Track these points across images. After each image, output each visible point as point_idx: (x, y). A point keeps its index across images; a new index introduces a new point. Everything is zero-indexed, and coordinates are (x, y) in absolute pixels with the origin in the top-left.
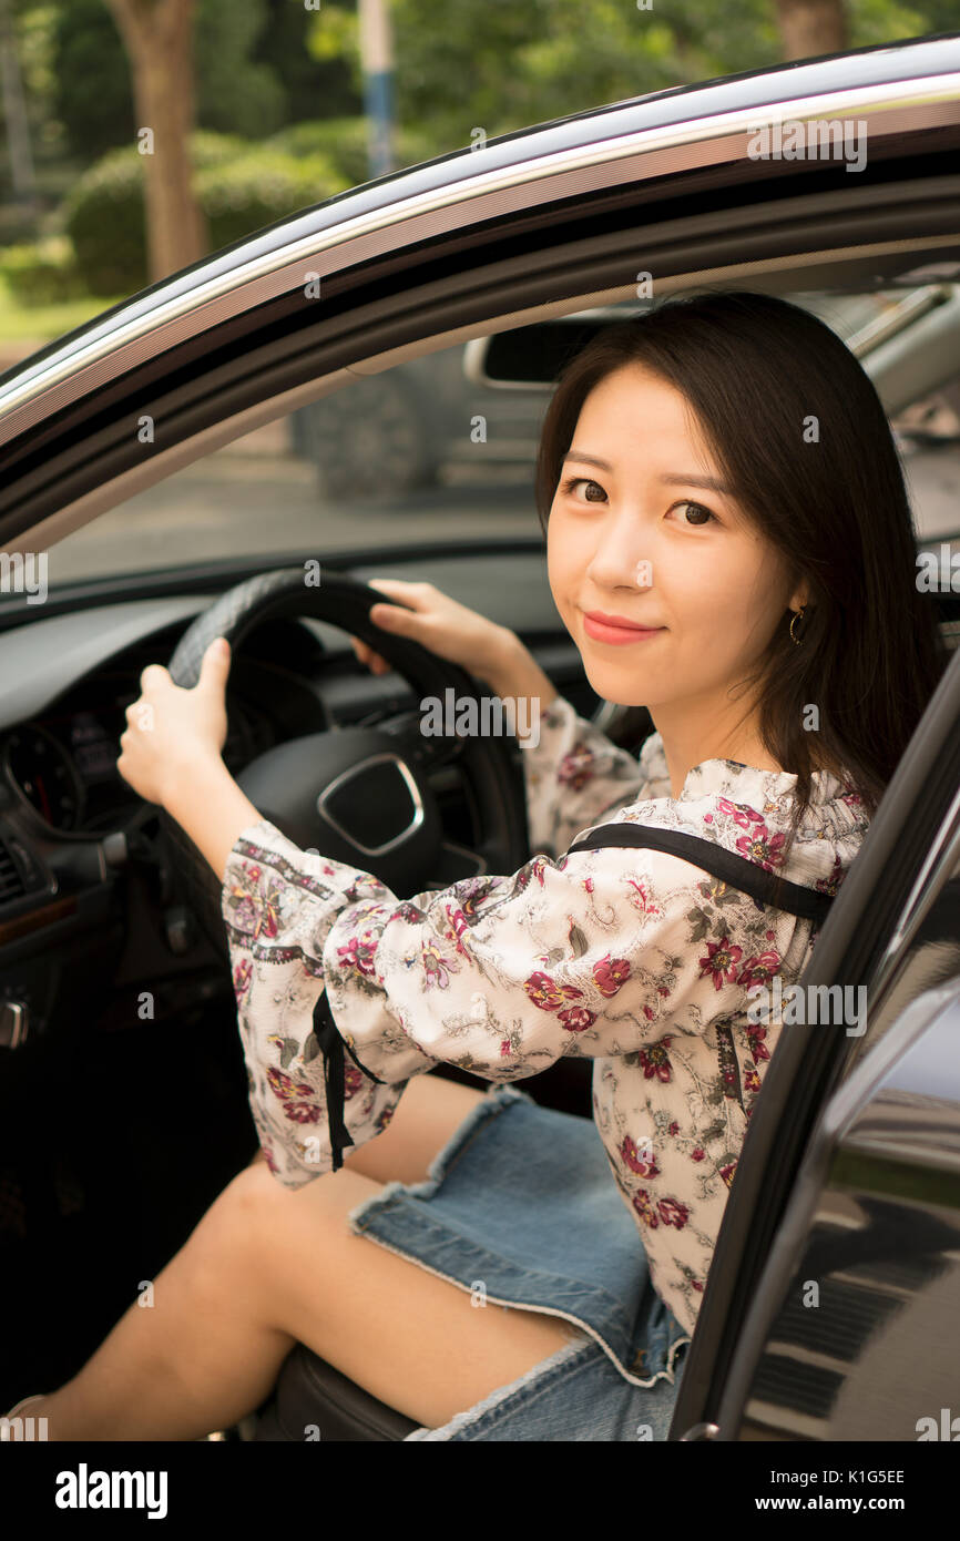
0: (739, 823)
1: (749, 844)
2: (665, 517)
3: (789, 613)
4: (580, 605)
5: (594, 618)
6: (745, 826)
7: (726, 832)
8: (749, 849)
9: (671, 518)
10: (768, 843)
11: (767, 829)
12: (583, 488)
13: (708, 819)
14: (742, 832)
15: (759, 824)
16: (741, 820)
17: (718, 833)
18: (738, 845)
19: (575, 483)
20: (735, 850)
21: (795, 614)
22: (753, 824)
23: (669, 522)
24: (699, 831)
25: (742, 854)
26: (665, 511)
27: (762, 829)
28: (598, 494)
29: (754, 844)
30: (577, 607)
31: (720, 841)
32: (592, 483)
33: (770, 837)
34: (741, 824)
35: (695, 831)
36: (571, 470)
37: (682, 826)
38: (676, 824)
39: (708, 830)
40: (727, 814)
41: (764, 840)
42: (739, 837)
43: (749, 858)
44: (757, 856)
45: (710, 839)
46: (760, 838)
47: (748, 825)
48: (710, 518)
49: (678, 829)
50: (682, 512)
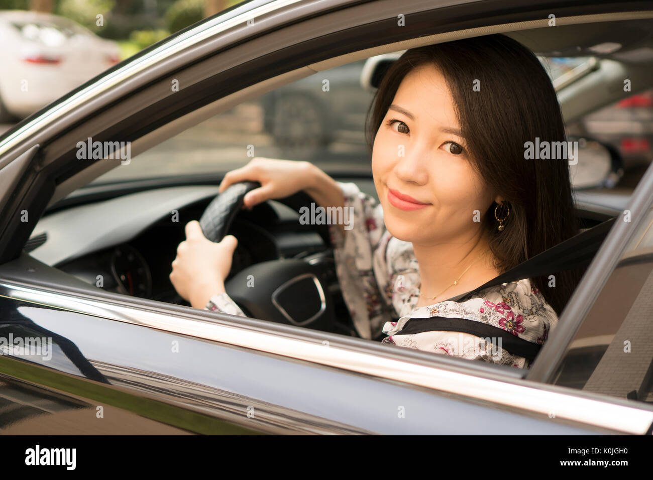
0: (499, 311)
1: (505, 322)
2: (439, 148)
3: (494, 204)
4: (388, 184)
5: (393, 193)
6: (502, 313)
7: (493, 317)
8: (505, 325)
9: (442, 149)
10: (515, 321)
11: (513, 313)
12: (397, 125)
13: (482, 311)
14: (501, 316)
15: (508, 311)
16: (499, 309)
17: (488, 318)
18: (499, 323)
19: (393, 122)
20: (499, 326)
21: (498, 204)
22: (506, 311)
23: (441, 151)
24: (478, 319)
25: (503, 328)
26: (439, 146)
27: (511, 313)
28: (405, 129)
29: (508, 322)
30: (386, 185)
31: (490, 322)
32: (402, 123)
33: (515, 317)
34: (500, 312)
35: (476, 318)
36: (391, 115)
37: (468, 316)
38: (464, 314)
39: (483, 317)
40: (491, 307)
41: (513, 319)
42: (499, 318)
43: (506, 329)
44: (510, 328)
45: (485, 322)
46: (510, 318)
47: (503, 312)
48: (462, 152)
49: (466, 317)
50: (448, 147)
